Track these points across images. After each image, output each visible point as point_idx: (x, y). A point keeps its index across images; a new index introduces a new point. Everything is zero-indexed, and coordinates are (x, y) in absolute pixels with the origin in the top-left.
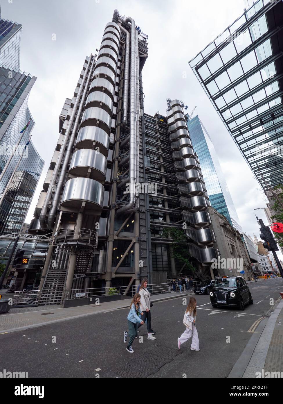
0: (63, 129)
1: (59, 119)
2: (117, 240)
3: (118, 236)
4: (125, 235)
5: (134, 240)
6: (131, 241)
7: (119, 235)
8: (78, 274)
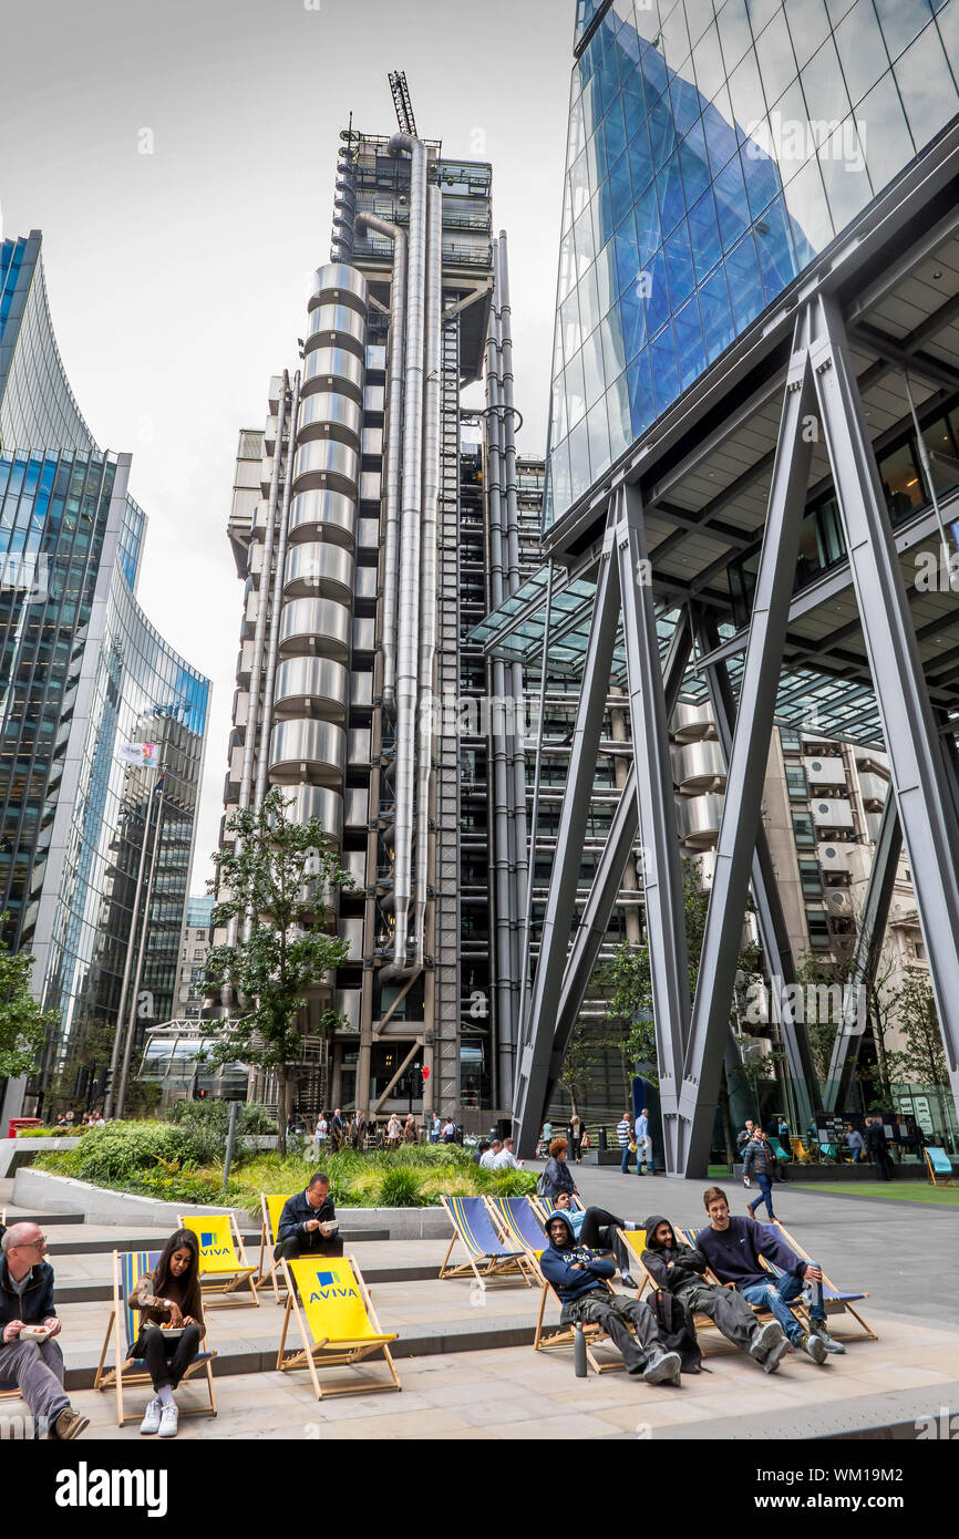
0: (254, 575)
1: (229, 539)
2: (380, 1042)
3: (382, 1033)
4: (401, 1030)
5: (420, 1041)
6: (414, 1042)
7: (387, 1030)
8: (308, 1115)
